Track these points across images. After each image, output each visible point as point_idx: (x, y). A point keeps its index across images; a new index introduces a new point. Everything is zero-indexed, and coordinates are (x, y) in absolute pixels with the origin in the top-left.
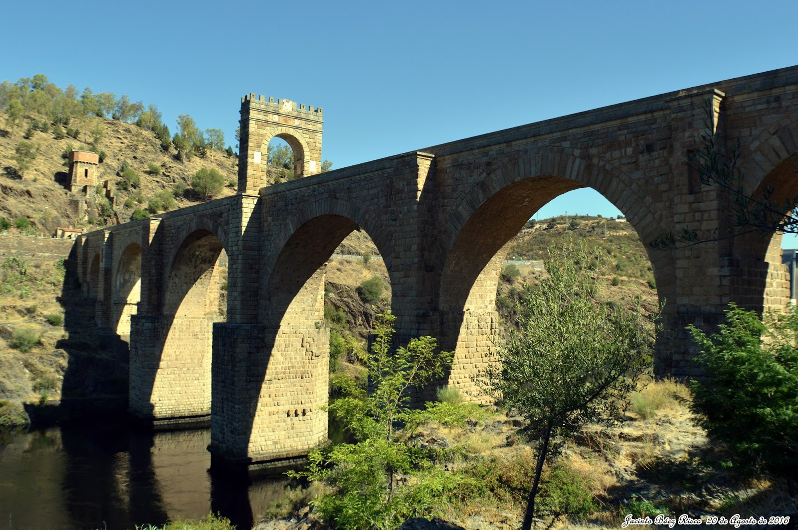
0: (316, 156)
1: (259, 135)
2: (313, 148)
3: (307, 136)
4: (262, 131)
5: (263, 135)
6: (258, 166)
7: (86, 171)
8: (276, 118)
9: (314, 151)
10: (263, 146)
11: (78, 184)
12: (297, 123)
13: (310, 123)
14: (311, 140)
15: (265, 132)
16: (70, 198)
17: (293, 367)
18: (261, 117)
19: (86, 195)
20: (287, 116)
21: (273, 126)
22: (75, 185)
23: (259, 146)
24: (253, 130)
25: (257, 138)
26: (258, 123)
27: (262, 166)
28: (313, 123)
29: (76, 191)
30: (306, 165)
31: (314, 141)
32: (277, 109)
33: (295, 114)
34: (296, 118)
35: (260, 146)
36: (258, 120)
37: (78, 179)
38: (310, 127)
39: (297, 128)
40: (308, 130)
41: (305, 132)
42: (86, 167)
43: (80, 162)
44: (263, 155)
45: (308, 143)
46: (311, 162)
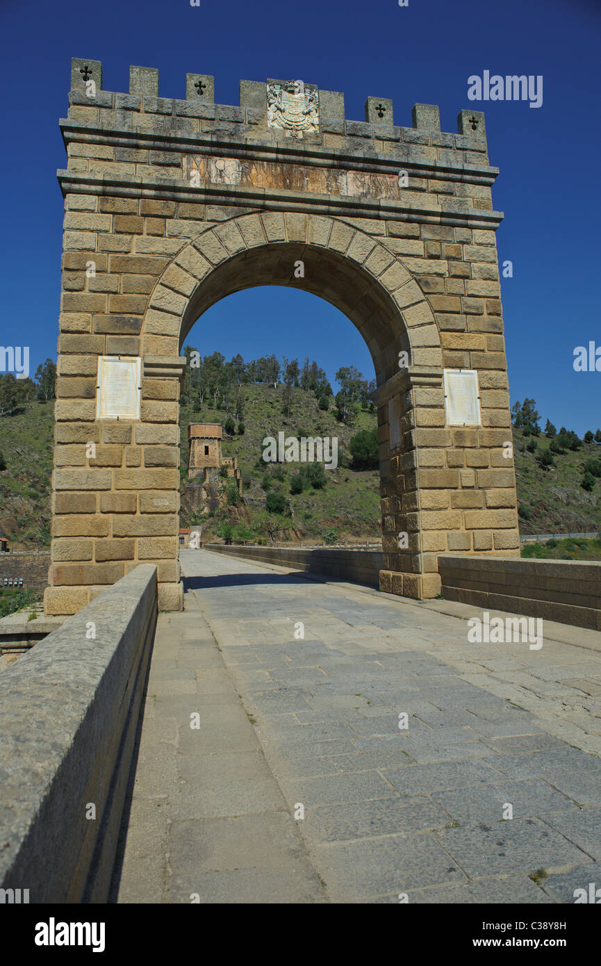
0: (479, 341)
1: (123, 264)
2: (453, 304)
3: (417, 247)
4: (137, 246)
5: (155, 268)
6: (121, 432)
7: (207, 448)
8: (228, 171)
9: (459, 321)
10: (151, 320)
11: (196, 465)
12: (350, 186)
13: (418, 182)
14: (442, 266)
15: (159, 245)
16: (186, 485)
18: (140, 170)
19: (205, 480)
21: (214, 212)
22: (192, 469)
24: (89, 240)
26: (120, 204)
28: (439, 185)
29: (194, 475)
30: (418, 395)
31: (459, 268)
32: (228, 128)
33: (336, 145)
34: (342, 163)
35: (137, 325)
36: (109, 190)
37: (196, 460)
39: (352, 209)
40: (416, 216)
41: (403, 228)
42: (206, 443)
43: (198, 438)
44: (150, 371)
45: (420, 280)
46: (451, 378)
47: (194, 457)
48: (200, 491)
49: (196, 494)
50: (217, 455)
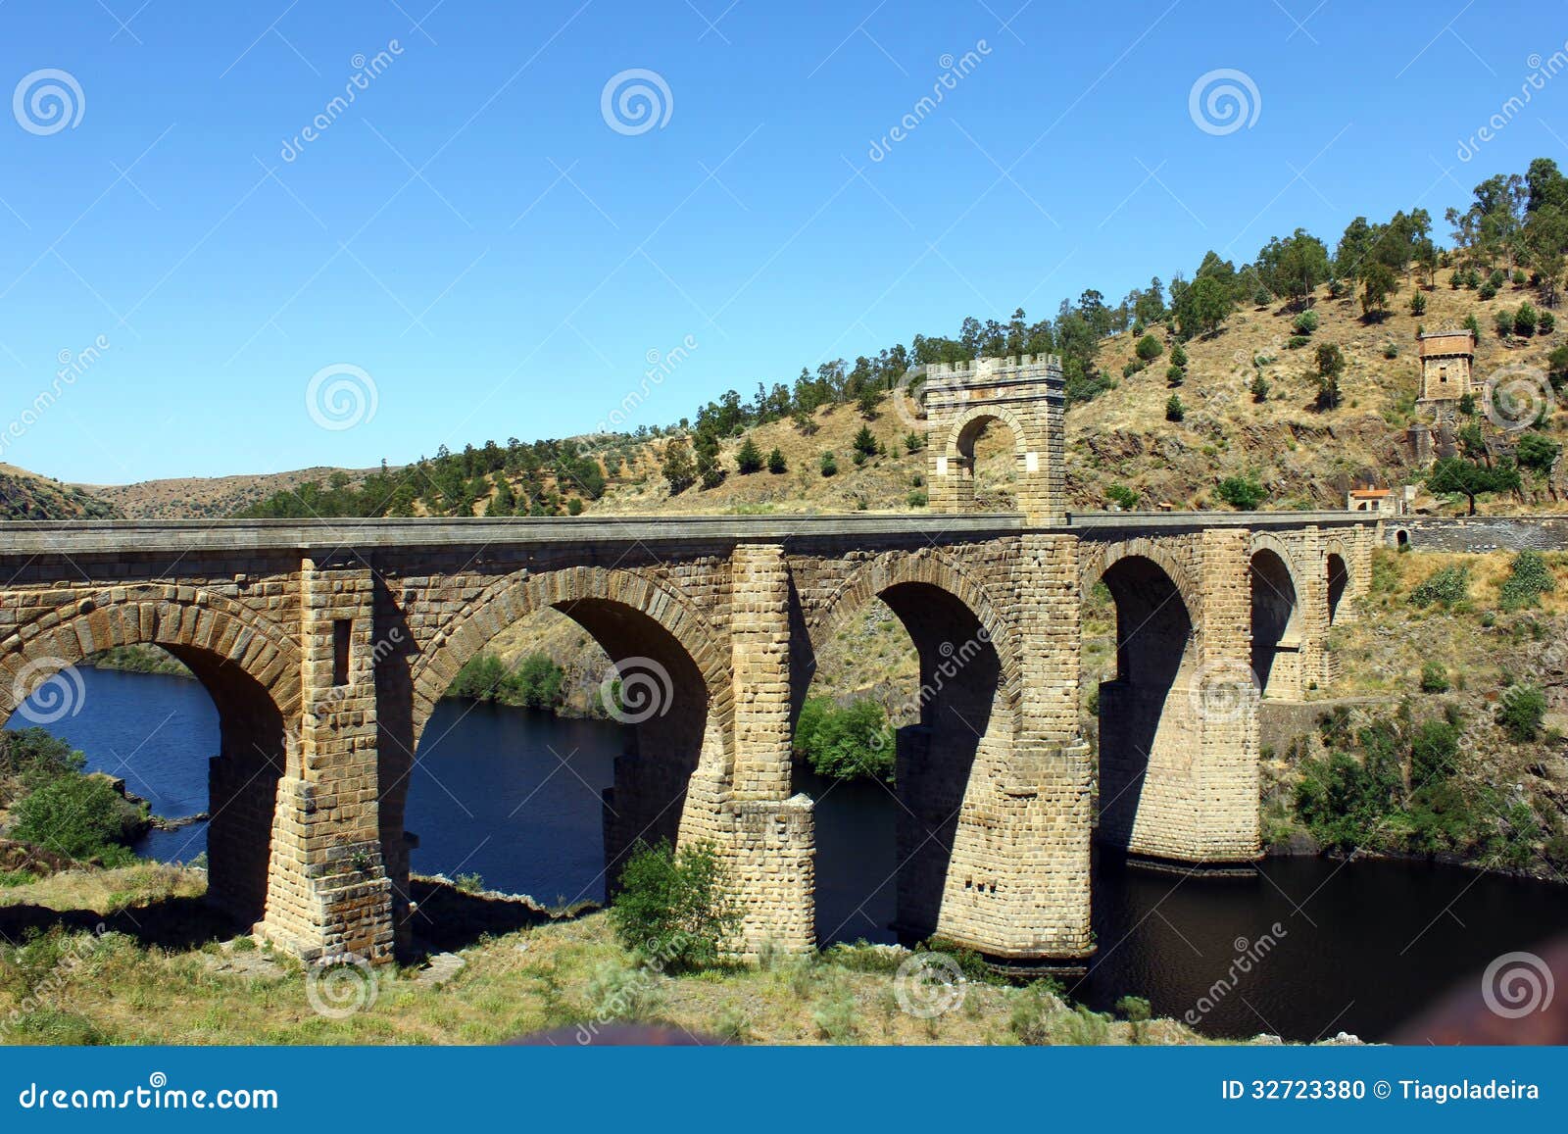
0: (1038, 442)
2: (1031, 429)
3: (1020, 411)
4: (946, 423)
5: (949, 429)
7: (1443, 371)
8: (967, 395)
10: (949, 445)
11: (1427, 398)
12: (1000, 393)
13: (1021, 387)
14: (1028, 417)
16: (1408, 429)
17: (973, 806)
18: (946, 398)
19: (1434, 419)
20: (983, 387)
21: (963, 409)
22: (1421, 403)
23: (943, 447)
24: (933, 423)
25: (940, 435)
26: (941, 410)
27: (948, 478)
28: (1027, 386)
29: (1424, 412)
31: (1034, 416)
32: (965, 379)
33: (997, 378)
34: (998, 385)
36: (938, 406)
38: (1024, 393)
39: (1001, 401)
40: (1021, 400)
41: (1016, 405)
42: (1443, 363)
44: (949, 461)
45: (1021, 422)
46: (1029, 456)
47: (1423, 385)
48: (1425, 436)
49: (1419, 441)
50: (1460, 379)
